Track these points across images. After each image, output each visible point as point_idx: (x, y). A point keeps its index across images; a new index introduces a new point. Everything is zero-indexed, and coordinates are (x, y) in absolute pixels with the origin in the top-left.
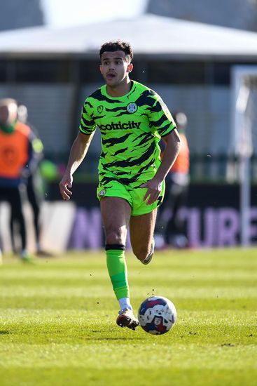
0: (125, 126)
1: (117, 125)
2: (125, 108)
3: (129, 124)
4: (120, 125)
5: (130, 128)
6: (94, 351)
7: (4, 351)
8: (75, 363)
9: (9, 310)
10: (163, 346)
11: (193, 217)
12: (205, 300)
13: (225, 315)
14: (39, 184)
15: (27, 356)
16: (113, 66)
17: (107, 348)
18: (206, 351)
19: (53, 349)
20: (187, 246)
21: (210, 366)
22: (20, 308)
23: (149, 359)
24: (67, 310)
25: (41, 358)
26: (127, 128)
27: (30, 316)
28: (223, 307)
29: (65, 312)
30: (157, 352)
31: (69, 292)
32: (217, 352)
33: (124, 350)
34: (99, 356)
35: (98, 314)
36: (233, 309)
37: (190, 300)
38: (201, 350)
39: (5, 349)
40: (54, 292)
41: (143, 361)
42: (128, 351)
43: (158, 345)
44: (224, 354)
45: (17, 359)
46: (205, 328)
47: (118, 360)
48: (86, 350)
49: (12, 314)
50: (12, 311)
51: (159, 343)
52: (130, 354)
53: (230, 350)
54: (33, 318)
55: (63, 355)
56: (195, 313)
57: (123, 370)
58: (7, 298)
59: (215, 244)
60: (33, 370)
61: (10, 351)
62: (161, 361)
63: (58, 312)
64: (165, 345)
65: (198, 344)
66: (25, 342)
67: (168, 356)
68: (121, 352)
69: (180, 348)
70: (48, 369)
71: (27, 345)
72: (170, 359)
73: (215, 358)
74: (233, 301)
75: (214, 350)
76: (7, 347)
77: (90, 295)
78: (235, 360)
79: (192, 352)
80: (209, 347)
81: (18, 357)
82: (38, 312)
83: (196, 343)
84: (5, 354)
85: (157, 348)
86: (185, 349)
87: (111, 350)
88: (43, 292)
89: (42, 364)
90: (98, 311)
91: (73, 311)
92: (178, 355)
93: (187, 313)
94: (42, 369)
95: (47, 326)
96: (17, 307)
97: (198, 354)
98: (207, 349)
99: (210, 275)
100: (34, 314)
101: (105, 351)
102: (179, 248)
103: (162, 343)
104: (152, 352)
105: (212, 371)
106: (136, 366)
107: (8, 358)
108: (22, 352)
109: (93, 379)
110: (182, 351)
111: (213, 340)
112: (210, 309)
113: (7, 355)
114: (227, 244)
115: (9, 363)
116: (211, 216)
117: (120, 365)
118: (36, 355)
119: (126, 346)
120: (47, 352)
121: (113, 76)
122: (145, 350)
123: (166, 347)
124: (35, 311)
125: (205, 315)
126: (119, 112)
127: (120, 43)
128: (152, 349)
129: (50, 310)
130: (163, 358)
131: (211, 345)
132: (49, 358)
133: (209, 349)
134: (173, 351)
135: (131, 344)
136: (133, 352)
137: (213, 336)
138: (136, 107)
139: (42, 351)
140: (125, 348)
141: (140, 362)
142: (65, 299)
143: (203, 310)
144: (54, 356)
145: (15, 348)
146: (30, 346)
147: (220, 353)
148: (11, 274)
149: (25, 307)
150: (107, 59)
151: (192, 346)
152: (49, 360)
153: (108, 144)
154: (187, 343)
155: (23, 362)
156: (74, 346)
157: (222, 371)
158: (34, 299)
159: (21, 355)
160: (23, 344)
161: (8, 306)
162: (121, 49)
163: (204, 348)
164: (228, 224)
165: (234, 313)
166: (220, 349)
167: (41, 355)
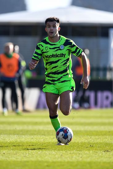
0: (59, 56)
1: (55, 55)
2: (59, 47)
3: (61, 55)
4: (56, 55)
5: (61, 57)
6: (48, 154)
7: (8, 153)
8: (40, 159)
9: (11, 135)
10: (78, 151)
11: (92, 95)
12: (97, 131)
13: (106, 138)
14: (24, 80)
15: (18, 156)
16: (52, 28)
17: (54, 152)
18: (98, 154)
19: (30, 153)
20: (89, 108)
21: (99, 160)
22: (15, 134)
23: (72, 157)
24: (36, 136)
25: (25, 157)
26: (59, 57)
27: (20, 138)
28: (105, 134)
29: (35, 136)
30: (76, 154)
31: (37, 128)
32: (102, 154)
33: (61, 153)
34: (50, 156)
35: (50, 137)
36: (110, 135)
37: (91, 131)
38: (95, 153)
39: (9, 153)
40: (30, 128)
41: (70, 158)
42: (63, 154)
43: (76, 151)
44: (105, 155)
45: (14, 157)
46: (97, 143)
47: (59, 157)
48: (44, 153)
49: (12, 137)
50: (12, 136)
51: (77, 150)
52: (64, 155)
53: (108, 153)
54: (21, 139)
55: (34, 155)
56: (93, 137)
57: (61, 162)
58: (10, 130)
59: (102, 107)
60: (21, 162)
61: (11, 154)
62: (77, 158)
63: (32, 136)
64: (79, 151)
65: (94, 151)
66: (18, 149)
67: (81, 156)
68: (60, 154)
69: (86, 152)
70: (28, 162)
71: (18, 151)
72: (81, 157)
73: (102, 157)
74: (109, 132)
75: (101, 153)
76: (9, 152)
77: (46, 129)
78: (110, 158)
79: (91, 154)
80: (99, 152)
81: (14, 156)
82: (23, 136)
83: (93, 150)
84: (9, 155)
85: (76, 153)
86: (88, 153)
87: (55, 153)
88: (25, 127)
89: (25, 159)
90: (50, 136)
91: (39, 136)
92: (85, 155)
93: (89, 137)
94: (25, 162)
95: (27, 143)
96: (14, 134)
97: (94, 155)
98: (98, 153)
99: (99, 120)
100: (21, 137)
101: (53, 154)
102: (85, 108)
103: (78, 150)
104: (73, 154)
105: (100, 162)
106: (66, 160)
107: (10, 156)
108: (16, 154)
109: (48, 166)
110: (87, 154)
111: (101, 149)
112: (99, 135)
113: (10, 155)
114: (107, 107)
115: (11, 159)
116: (99, 95)
117: (59, 160)
118: (22, 155)
119: (62, 151)
120: (27, 154)
121: (52, 33)
122: (70, 153)
123: (80, 152)
124: (22, 136)
125: (97, 138)
126: (56, 49)
127: (55, 18)
128: (73, 153)
129: (28, 135)
130: (78, 157)
131: (100, 151)
132: (28, 156)
133: (99, 153)
134: (83, 154)
135: (64, 151)
136: (65, 154)
137: (101, 147)
138: (64, 47)
139: (25, 154)
140: (62, 152)
141: (68, 159)
142: (35, 131)
143: (97, 136)
144: (30, 156)
145: (13, 152)
146: (20, 151)
147: (104, 155)
148: (11, 120)
149: (18, 134)
150: (49, 25)
151: (91, 152)
152: (28, 158)
153: (49, 64)
154: (89, 150)
155: (17, 159)
156: (39, 151)
157: (104, 163)
158: (22, 131)
159: (16, 155)
160: (17, 150)
161: (10, 134)
162: (55, 20)
163: (96, 152)
164: (107, 98)
165: (110, 137)
166: (104, 153)
167: (24, 155)
